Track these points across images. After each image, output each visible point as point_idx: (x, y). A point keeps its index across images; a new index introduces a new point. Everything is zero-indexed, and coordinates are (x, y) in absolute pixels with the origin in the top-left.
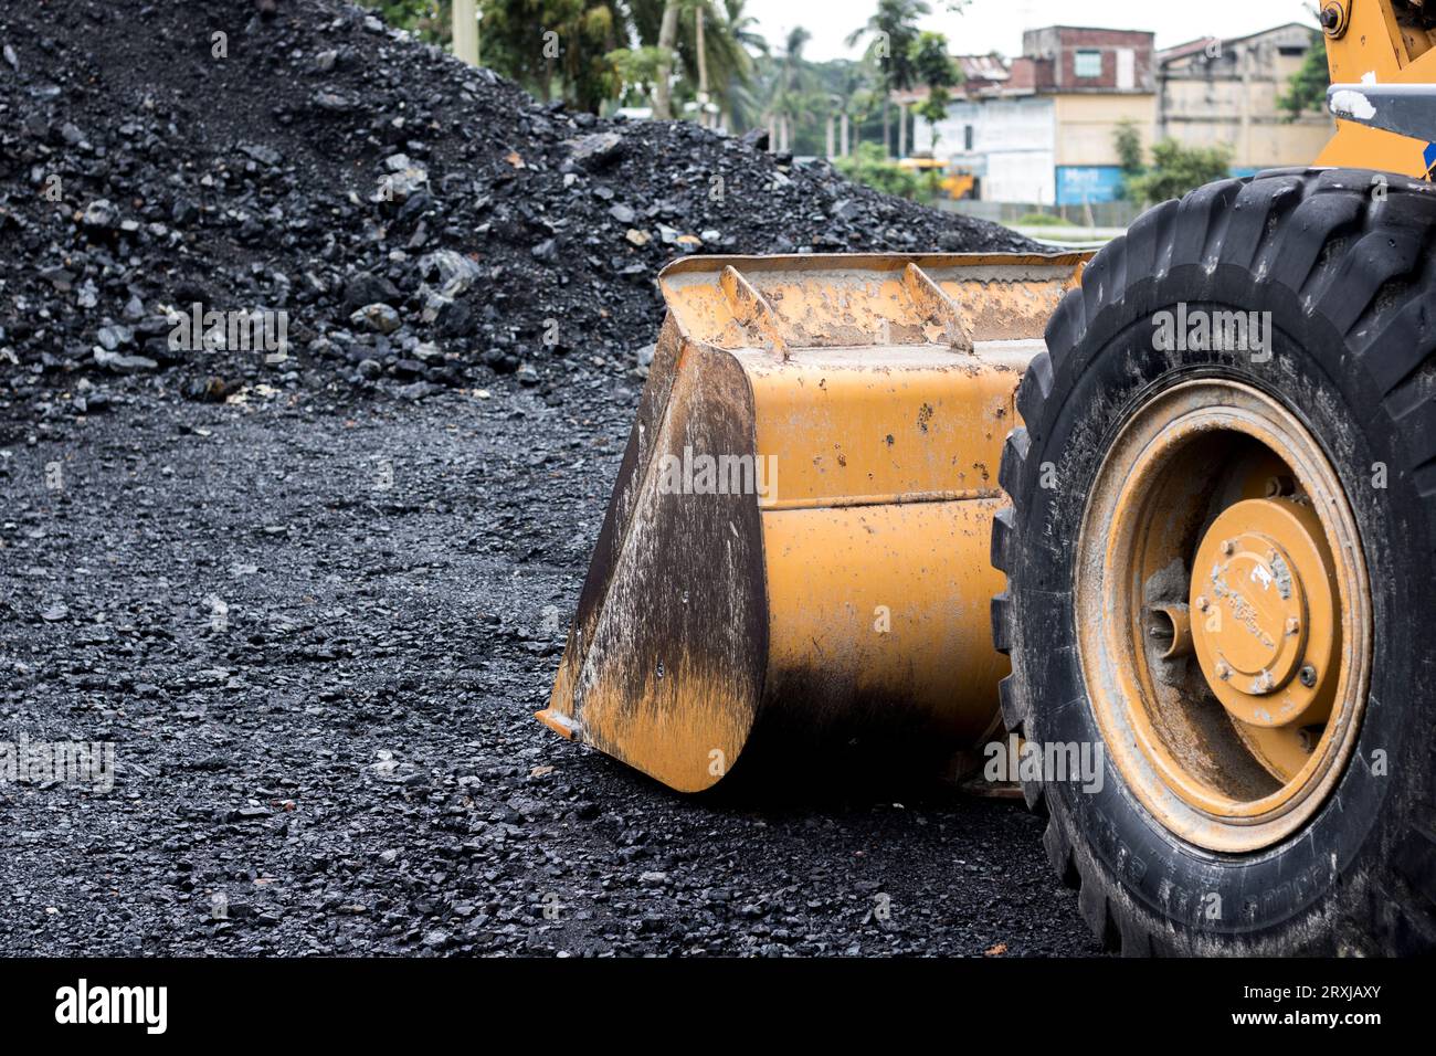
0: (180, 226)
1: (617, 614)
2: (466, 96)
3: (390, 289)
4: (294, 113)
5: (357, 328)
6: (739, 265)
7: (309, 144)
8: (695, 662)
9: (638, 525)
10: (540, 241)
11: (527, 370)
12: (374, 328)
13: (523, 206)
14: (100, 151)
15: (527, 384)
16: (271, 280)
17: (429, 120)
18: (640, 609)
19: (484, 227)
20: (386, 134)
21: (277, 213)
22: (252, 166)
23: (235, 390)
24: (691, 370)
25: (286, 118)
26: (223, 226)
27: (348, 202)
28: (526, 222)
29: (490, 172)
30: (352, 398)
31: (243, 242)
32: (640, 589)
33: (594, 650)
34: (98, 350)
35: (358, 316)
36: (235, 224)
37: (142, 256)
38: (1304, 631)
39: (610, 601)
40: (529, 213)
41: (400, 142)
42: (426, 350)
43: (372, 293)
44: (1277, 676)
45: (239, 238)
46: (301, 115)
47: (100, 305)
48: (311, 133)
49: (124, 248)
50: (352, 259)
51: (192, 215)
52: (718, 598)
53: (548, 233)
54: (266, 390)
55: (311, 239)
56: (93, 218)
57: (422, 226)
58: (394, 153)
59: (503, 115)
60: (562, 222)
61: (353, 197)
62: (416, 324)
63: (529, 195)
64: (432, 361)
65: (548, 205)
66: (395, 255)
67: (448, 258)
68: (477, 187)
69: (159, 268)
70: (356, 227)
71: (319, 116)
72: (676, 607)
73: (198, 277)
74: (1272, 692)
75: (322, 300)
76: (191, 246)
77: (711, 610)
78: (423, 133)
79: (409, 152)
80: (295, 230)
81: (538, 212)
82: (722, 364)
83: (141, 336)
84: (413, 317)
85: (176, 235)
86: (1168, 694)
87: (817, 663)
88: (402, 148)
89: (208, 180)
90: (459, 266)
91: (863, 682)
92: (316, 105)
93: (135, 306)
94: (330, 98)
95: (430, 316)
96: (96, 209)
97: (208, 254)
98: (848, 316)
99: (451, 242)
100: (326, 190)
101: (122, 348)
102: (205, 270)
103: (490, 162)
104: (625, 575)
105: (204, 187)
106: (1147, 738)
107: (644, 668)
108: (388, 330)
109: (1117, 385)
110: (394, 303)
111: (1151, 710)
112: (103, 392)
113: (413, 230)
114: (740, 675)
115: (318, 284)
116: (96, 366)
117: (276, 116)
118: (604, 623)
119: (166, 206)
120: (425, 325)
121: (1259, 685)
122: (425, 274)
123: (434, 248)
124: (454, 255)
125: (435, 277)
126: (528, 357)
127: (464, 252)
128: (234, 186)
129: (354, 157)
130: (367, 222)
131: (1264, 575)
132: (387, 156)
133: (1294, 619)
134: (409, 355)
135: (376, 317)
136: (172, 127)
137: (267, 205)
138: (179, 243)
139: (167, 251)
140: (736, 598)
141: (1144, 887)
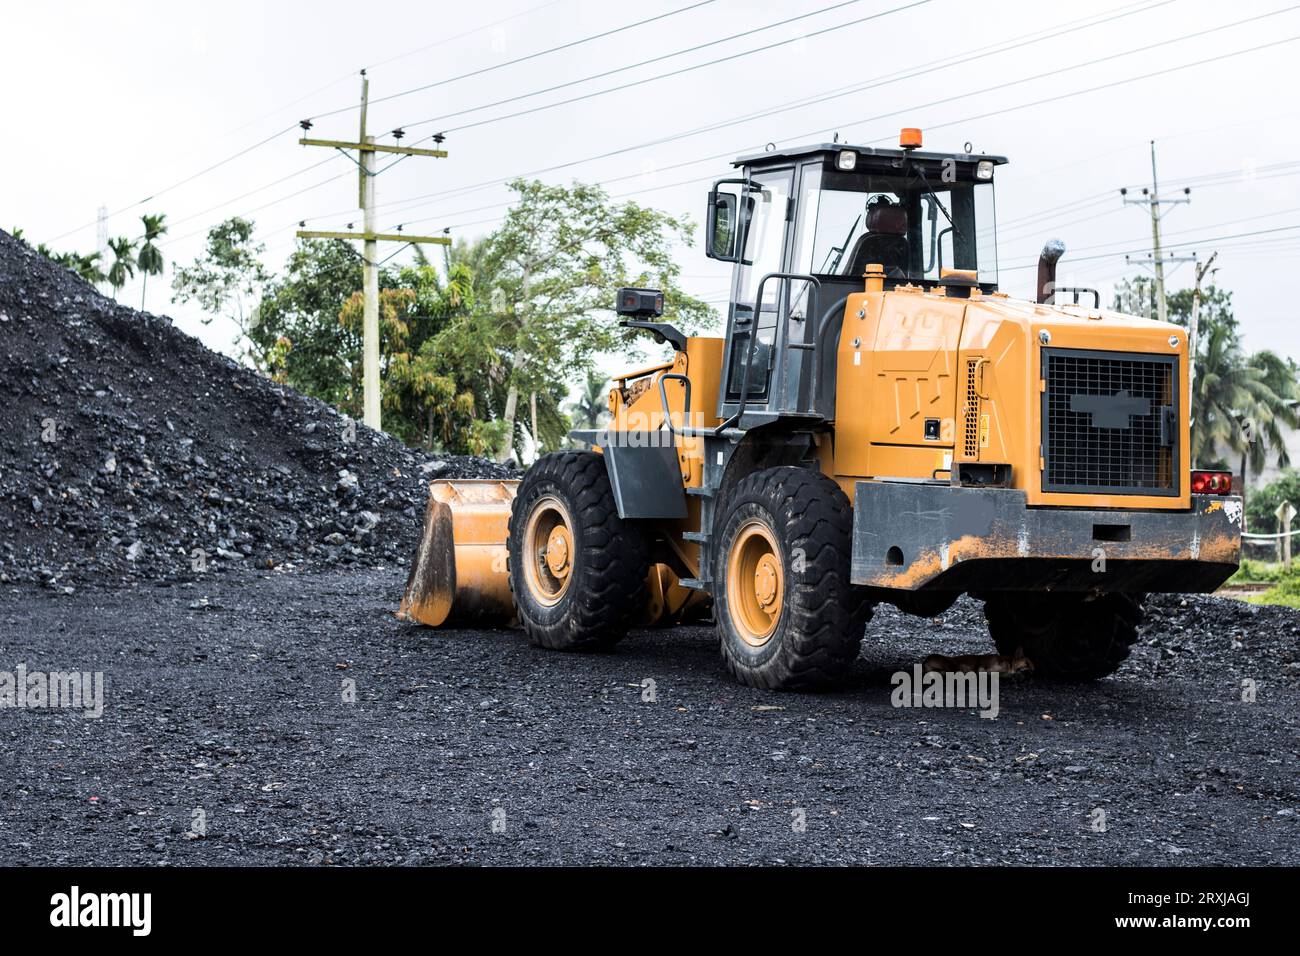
0: (249, 500)
1: (418, 581)
2: (374, 444)
3: (341, 526)
4: (296, 452)
5: (328, 543)
6: (451, 482)
7: (304, 466)
8: (439, 589)
9: (424, 554)
10: (407, 508)
11: (401, 560)
12: (337, 544)
13: (401, 493)
14: (212, 468)
15: (400, 565)
16: (289, 523)
17: (358, 455)
18: (424, 577)
19: (383, 501)
20: (339, 461)
21: (290, 495)
22: (279, 475)
23: (277, 565)
24: (437, 509)
25: (294, 454)
26: (268, 500)
27: (322, 491)
28: (401, 499)
29: (386, 478)
30: (326, 568)
31: (276, 507)
32: (424, 572)
33: (412, 592)
34: (219, 549)
35: (327, 538)
36: (273, 500)
37: (233, 512)
38: (567, 554)
39: (416, 577)
40: (402, 495)
41: (345, 465)
42: (358, 551)
43: (333, 528)
44: (561, 566)
45: (274, 505)
46: (300, 453)
47: (217, 532)
48: (305, 460)
49: (226, 509)
50: (324, 515)
51: (254, 496)
52: (444, 570)
53: (411, 504)
54: (289, 565)
55: (306, 507)
56: (212, 495)
57: (355, 500)
58: (342, 469)
59: (391, 453)
60: (418, 500)
61: (324, 488)
62: (352, 542)
63: (402, 488)
64: (360, 556)
65: (411, 493)
66: (344, 514)
67: (368, 514)
68: (380, 484)
69: (241, 517)
70: (326, 501)
71: (309, 453)
72: (433, 575)
73: (257, 521)
74: (562, 569)
75: (312, 532)
76: (254, 508)
77: (442, 574)
78: (354, 461)
79: (349, 469)
80: (298, 503)
81: (406, 496)
82: (445, 507)
83: (237, 544)
84: (350, 539)
85: (247, 504)
86: (544, 576)
87: (470, 586)
88: (346, 467)
89: (260, 481)
90: (374, 518)
91: (483, 593)
92: (307, 448)
93: (233, 533)
94: (313, 445)
95: (359, 538)
96: (214, 492)
97: (261, 512)
98: (483, 497)
99: (367, 507)
100: (311, 485)
101: (229, 549)
102: (261, 519)
103: (385, 474)
104: (420, 569)
105: (258, 484)
106: (537, 584)
107: (426, 594)
108: (341, 543)
109: (530, 501)
110: (343, 533)
111: (539, 578)
112: (222, 565)
113: (351, 503)
114: (449, 590)
115: (310, 525)
116: (218, 555)
117: (288, 453)
118: (415, 585)
119: (243, 492)
120: (356, 542)
121: (558, 569)
122: (356, 521)
123: (360, 510)
124: (369, 513)
125: (361, 523)
126: (401, 555)
127: (373, 512)
128: (271, 484)
129: (323, 471)
130: (330, 500)
131: (559, 542)
132: (338, 471)
133: (565, 551)
134: (350, 553)
135: (335, 539)
136: (243, 458)
137: (286, 492)
138: (249, 507)
139: (244, 510)
140: (448, 569)
141: (535, 618)
